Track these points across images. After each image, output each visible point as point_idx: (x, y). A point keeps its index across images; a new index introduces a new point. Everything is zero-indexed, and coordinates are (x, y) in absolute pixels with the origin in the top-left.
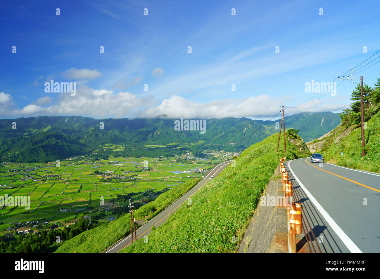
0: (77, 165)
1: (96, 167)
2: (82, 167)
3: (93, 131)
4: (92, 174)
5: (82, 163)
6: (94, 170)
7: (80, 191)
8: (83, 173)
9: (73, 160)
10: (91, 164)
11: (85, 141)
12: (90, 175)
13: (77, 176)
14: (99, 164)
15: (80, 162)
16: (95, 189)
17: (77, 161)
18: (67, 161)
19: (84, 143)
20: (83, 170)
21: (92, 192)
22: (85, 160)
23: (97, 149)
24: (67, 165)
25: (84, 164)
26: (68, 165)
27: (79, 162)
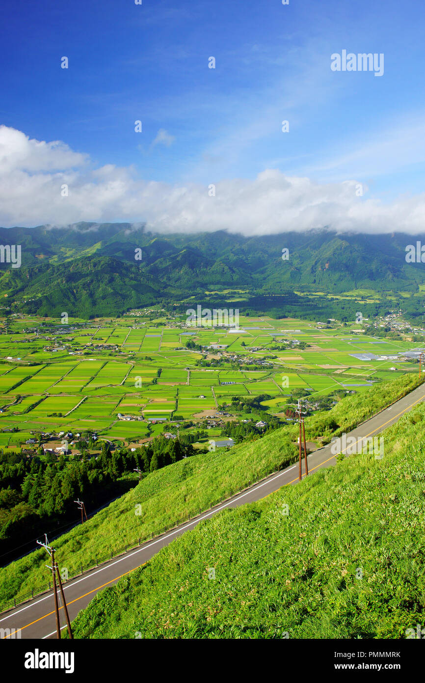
0: (151, 326)
1: (189, 334)
2: (161, 332)
3: (184, 256)
4: (181, 349)
5: (161, 324)
6: (186, 341)
7: (156, 381)
8: (163, 344)
9: (143, 317)
10: (180, 327)
12: (177, 349)
13: (151, 351)
14: (195, 328)
15: (158, 322)
16: (186, 379)
17: (151, 320)
18: (130, 317)
19: (167, 281)
20: (162, 339)
21: (180, 385)
22: (167, 319)
23: (192, 296)
24: (131, 326)
25: (165, 325)
26: (134, 325)
27: (155, 321)
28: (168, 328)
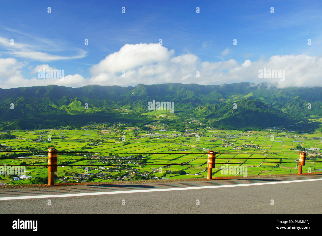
0: (277, 137)
1: (298, 142)
2: (282, 140)
3: (296, 100)
4: (293, 149)
5: (283, 136)
6: (296, 145)
7: (278, 166)
8: (284, 146)
9: (273, 131)
10: (293, 137)
11: (288, 111)
12: (291, 149)
13: (277, 149)
14: (302, 139)
15: (281, 134)
16: (296, 166)
17: (277, 133)
18: (266, 131)
19: (287, 113)
20: (283, 143)
21: (292, 169)
22: (286, 133)
23: (301, 121)
24: (266, 136)
25: (285, 136)
26: (268, 135)
27: (279, 134)
28: (286, 138)
